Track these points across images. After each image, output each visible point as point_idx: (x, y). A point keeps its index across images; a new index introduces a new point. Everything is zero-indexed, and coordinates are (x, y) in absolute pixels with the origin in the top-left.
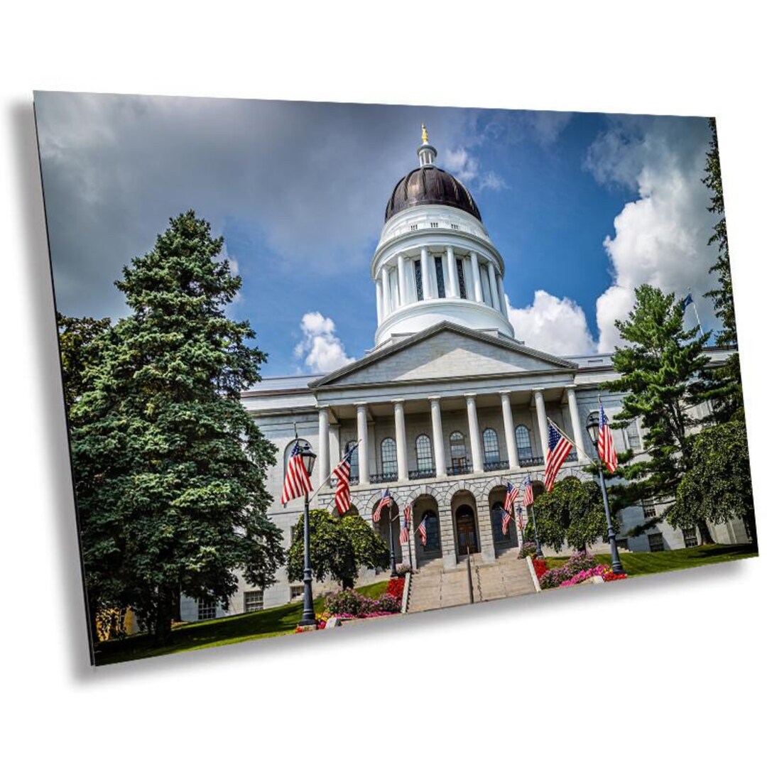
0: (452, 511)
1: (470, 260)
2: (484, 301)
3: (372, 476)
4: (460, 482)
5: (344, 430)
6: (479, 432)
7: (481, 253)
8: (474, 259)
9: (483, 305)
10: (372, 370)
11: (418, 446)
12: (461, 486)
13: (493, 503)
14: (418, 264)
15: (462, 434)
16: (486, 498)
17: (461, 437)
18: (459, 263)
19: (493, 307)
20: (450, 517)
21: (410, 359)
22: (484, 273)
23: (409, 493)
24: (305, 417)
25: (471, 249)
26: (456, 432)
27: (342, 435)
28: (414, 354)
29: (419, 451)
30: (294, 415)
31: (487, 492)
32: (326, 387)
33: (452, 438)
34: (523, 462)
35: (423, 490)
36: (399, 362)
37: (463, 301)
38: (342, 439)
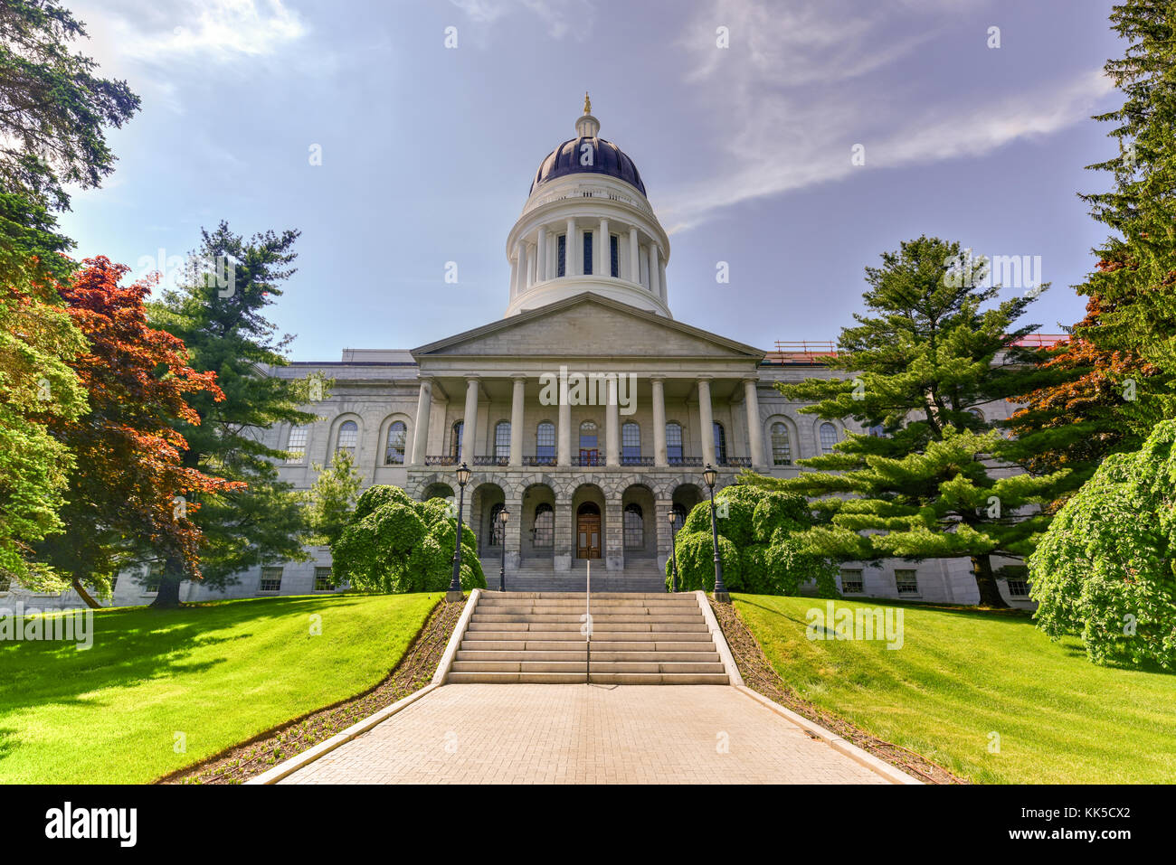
0: (572, 506)
1: (629, 237)
2: (640, 282)
3: (477, 457)
4: (587, 475)
5: (452, 408)
6: (619, 424)
7: (642, 230)
8: (634, 235)
9: (640, 286)
10: (490, 341)
11: (540, 432)
12: (589, 478)
13: (626, 504)
14: (562, 240)
15: (595, 424)
16: (619, 496)
17: (594, 427)
18: (614, 241)
19: (650, 289)
20: (570, 514)
21: (540, 332)
22: (643, 254)
23: (520, 480)
24: (409, 390)
25: (630, 224)
26: (589, 421)
27: (450, 412)
28: (545, 328)
29: (540, 438)
30: (395, 386)
31: (621, 489)
32: (433, 356)
33: (583, 427)
34: (674, 461)
35: (539, 479)
36: (524, 336)
37: (614, 279)
38: (449, 417)
